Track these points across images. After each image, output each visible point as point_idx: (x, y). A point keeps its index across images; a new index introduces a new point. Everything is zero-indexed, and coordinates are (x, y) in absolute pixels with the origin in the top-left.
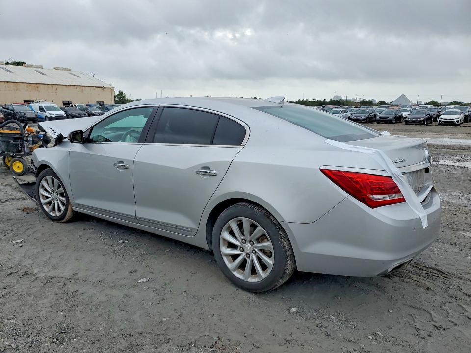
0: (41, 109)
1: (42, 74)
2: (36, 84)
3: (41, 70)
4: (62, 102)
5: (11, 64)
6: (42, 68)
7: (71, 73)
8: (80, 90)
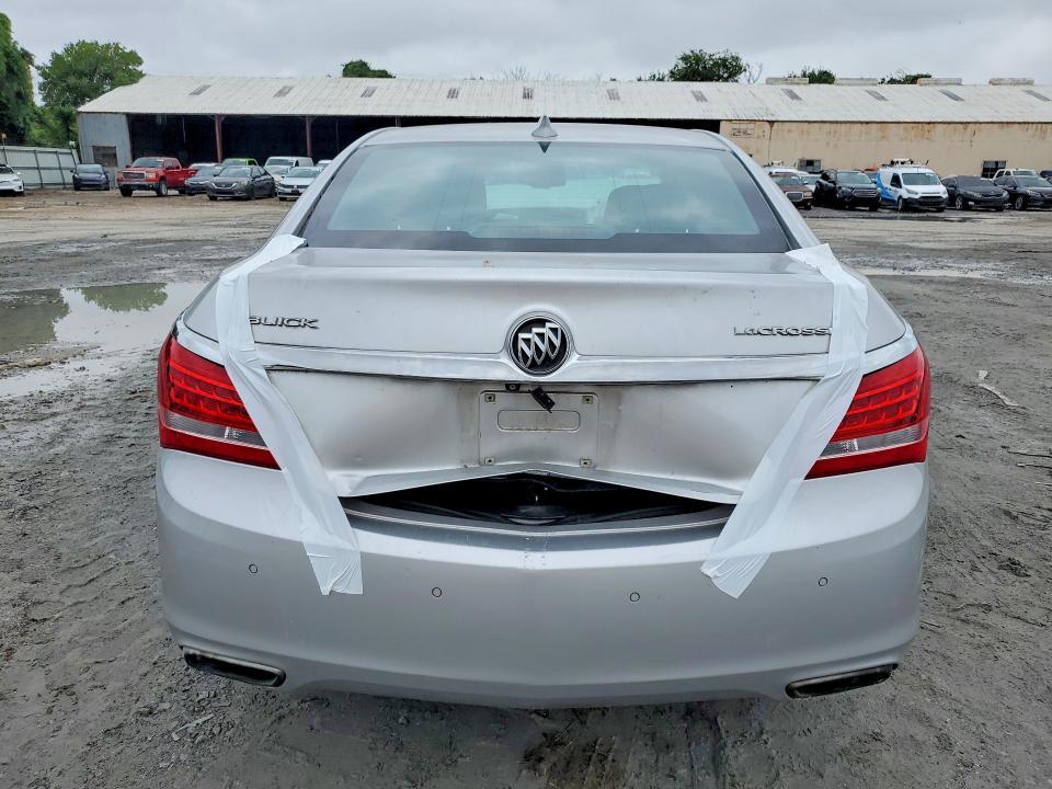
0: (896, 181)
1: (956, 98)
2: (929, 123)
3: (953, 89)
4: (981, 162)
5: (899, 82)
6: (959, 84)
7: (1030, 92)
8: (1039, 132)
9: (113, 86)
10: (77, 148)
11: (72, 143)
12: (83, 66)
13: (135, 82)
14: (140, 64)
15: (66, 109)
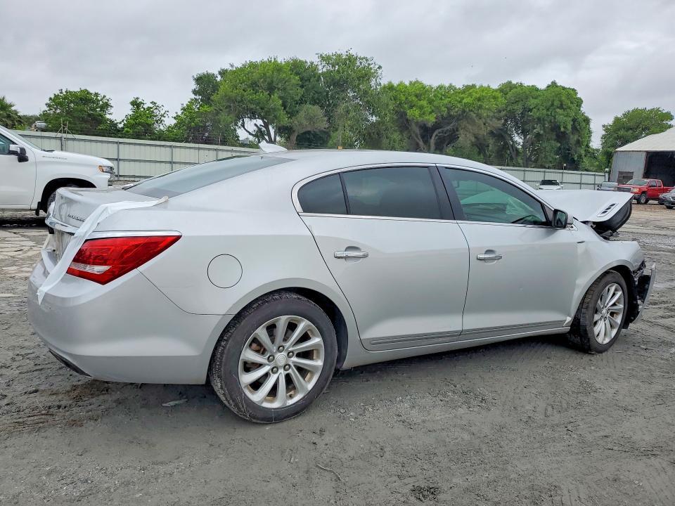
9: (647, 135)
10: (609, 173)
11: (607, 169)
12: (631, 124)
13: (663, 131)
14: (672, 119)
15: (610, 150)
